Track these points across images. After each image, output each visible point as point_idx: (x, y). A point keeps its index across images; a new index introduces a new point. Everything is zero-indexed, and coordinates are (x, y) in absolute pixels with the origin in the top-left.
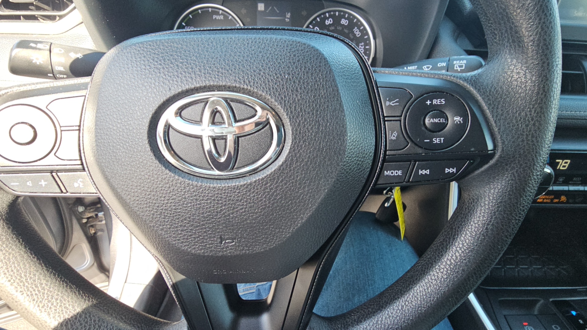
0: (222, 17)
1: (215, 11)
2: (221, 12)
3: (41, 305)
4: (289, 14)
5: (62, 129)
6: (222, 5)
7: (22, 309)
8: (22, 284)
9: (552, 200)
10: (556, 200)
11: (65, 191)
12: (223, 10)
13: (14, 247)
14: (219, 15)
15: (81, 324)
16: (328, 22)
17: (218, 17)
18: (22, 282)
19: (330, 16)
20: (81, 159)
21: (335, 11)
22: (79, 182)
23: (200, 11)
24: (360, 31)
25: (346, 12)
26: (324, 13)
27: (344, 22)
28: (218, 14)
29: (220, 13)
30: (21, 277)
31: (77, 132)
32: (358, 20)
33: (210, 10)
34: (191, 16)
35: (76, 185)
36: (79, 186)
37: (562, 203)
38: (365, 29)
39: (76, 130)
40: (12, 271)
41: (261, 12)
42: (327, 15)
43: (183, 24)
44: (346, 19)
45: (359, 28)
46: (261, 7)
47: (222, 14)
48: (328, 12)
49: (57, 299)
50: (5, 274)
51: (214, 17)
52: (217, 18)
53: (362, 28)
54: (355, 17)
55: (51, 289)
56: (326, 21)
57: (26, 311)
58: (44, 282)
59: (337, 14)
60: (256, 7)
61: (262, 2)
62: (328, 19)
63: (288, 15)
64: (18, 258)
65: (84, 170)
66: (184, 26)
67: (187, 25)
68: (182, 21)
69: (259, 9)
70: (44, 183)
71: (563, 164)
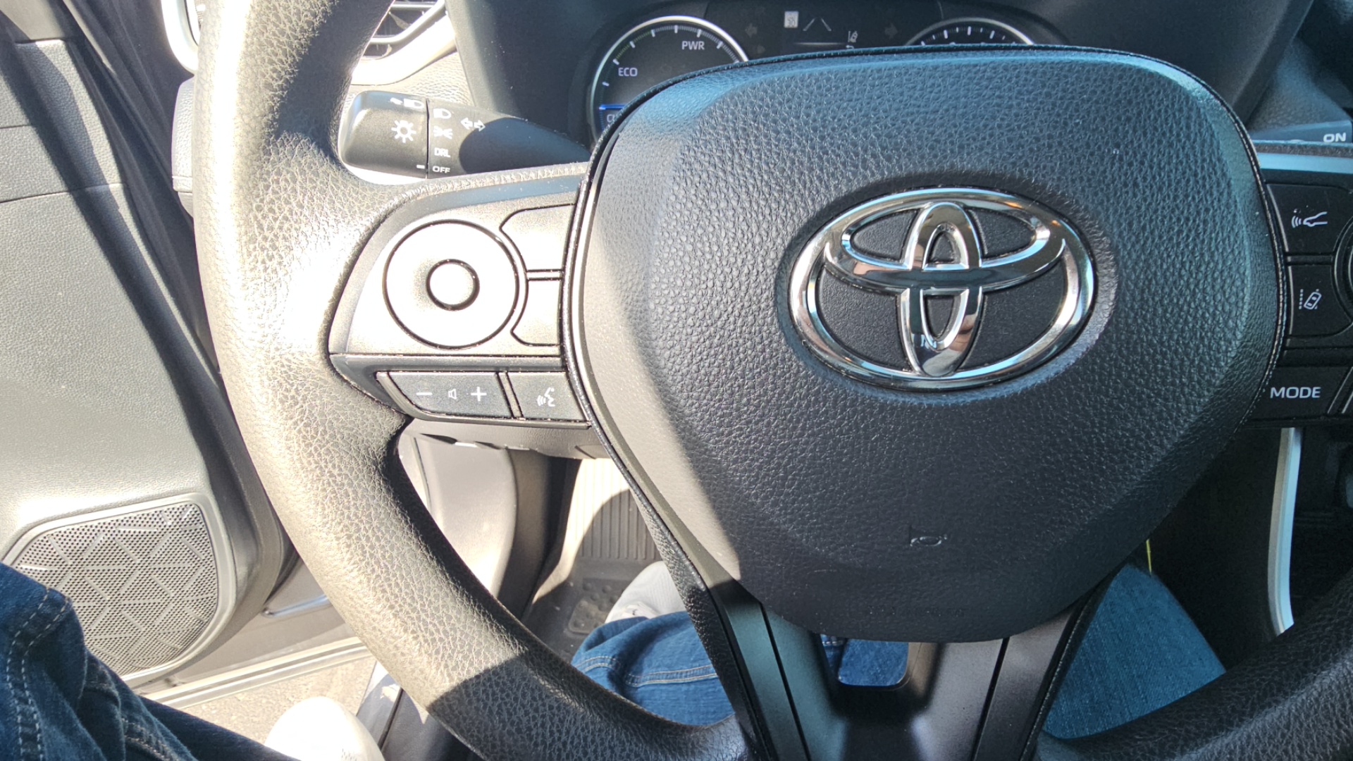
0: (701, 45)
1: (688, 32)
2: (699, 32)
3: (451, 664)
4: (855, 35)
5: (530, 275)
6: (705, 18)
7: (413, 671)
8: (414, 615)
11: (517, 413)
12: (704, 28)
13: (399, 533)
14: (696, 40)
15: (527, 713)
17: (693, 46)
18: (414, 610)
19: (953, 36)
21: (965, 25)
22: (547, 395)
23: (653, 33)
25: (989, 27)
26: (938, 30)
28: (692, 37)
29: (698, 36)
30: (413, 598)
31: (558, 283)
33: (676, 29)
34: (632, 44)
35: (540, 401)
36: (546, 405)
39: (555, 279)
40: (397, 585)
41: (791, 30)
42: (946, 34)
43: (616, 62)
46: (791, 19)
47: (702, 38)
48: (947, 26)
49: (478, 653)
50: (384, 591)
51: (684, 44)
52: (691, 48)
54: (1012, 38)
55: (467, 630)
57: (421, 677)
58: (453, 613)
59: (969, 30)
60: (781, 19)
61: (792, 10)
63: (854, 37)
64: (407, 556)
65: (565, 367)
66: (616, 67)
67: (623, 64)
68: (613, 56)
69: (787, 24)
70: (480, 393)
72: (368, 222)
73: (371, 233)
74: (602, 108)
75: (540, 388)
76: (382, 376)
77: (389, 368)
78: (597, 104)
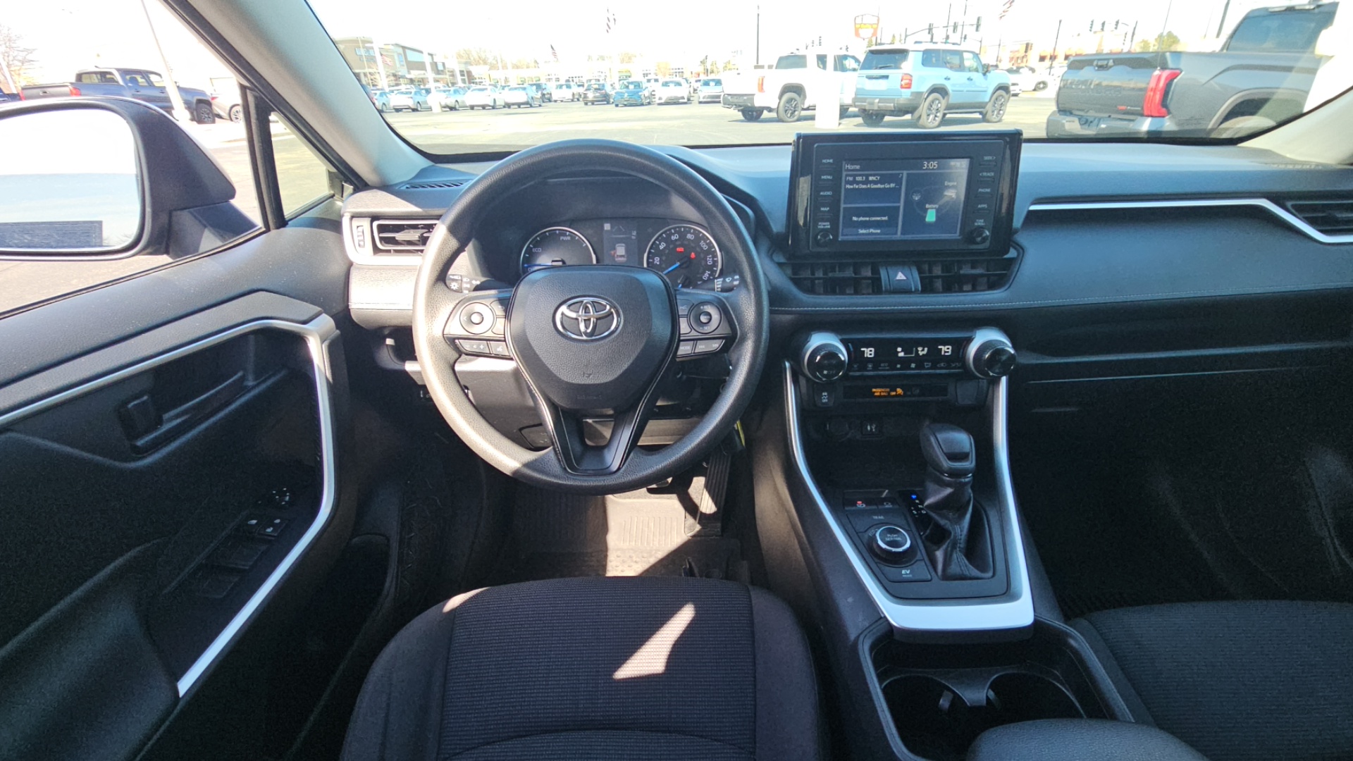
0: (569, 238)
1: (563, 233)
2: (568, 233)
5: (497, 317)
6: (570, 227)
9: (889, 393)
10: (893, 393)
11: (491, 353)
12: (569, 232)
14: (566, 236)
16: (673, 238)
17: (565, 238)
19: (676, 232)
20: (504, 334)
21: (681, 227)
22: (500, 348)
23: (547, 234)
24: (707, 244)
25: (691, 228)
26: (670, 230)
27: (689, 236)
28: (565, 235)
31: (504, 319)
32: (704, 234)
33: (557, 232)
34: (538, 239)
35: (498, 349)
37: (900, 395)
38: (711, 242)
41: (607, 231)
43: (531, 246)
44: (691, 234)
45: (705, 242)
46: (607, 227)
47: (569, 235)
48: (674, 228)
51: (561, 238)
52: (563, 239)
53: (708, 241)
54: (701, 232)
56: (672, 237)
59: (682, 229)
60: (603, 227)
61: (608, 223)
62: (673, 234)
63: (634, 233)
65: (505, 341)
66: (531, 248)
67: (534, 247)
68: (530, 243)
69: (605, 229)
70: (482, 347)
71: (869, 352)
72: (457, 302)
73: (457, 304)
74: (526, 265)
75: (498, 346)
76: (457, 341)
77: (459, 338)
78: (523, 263)
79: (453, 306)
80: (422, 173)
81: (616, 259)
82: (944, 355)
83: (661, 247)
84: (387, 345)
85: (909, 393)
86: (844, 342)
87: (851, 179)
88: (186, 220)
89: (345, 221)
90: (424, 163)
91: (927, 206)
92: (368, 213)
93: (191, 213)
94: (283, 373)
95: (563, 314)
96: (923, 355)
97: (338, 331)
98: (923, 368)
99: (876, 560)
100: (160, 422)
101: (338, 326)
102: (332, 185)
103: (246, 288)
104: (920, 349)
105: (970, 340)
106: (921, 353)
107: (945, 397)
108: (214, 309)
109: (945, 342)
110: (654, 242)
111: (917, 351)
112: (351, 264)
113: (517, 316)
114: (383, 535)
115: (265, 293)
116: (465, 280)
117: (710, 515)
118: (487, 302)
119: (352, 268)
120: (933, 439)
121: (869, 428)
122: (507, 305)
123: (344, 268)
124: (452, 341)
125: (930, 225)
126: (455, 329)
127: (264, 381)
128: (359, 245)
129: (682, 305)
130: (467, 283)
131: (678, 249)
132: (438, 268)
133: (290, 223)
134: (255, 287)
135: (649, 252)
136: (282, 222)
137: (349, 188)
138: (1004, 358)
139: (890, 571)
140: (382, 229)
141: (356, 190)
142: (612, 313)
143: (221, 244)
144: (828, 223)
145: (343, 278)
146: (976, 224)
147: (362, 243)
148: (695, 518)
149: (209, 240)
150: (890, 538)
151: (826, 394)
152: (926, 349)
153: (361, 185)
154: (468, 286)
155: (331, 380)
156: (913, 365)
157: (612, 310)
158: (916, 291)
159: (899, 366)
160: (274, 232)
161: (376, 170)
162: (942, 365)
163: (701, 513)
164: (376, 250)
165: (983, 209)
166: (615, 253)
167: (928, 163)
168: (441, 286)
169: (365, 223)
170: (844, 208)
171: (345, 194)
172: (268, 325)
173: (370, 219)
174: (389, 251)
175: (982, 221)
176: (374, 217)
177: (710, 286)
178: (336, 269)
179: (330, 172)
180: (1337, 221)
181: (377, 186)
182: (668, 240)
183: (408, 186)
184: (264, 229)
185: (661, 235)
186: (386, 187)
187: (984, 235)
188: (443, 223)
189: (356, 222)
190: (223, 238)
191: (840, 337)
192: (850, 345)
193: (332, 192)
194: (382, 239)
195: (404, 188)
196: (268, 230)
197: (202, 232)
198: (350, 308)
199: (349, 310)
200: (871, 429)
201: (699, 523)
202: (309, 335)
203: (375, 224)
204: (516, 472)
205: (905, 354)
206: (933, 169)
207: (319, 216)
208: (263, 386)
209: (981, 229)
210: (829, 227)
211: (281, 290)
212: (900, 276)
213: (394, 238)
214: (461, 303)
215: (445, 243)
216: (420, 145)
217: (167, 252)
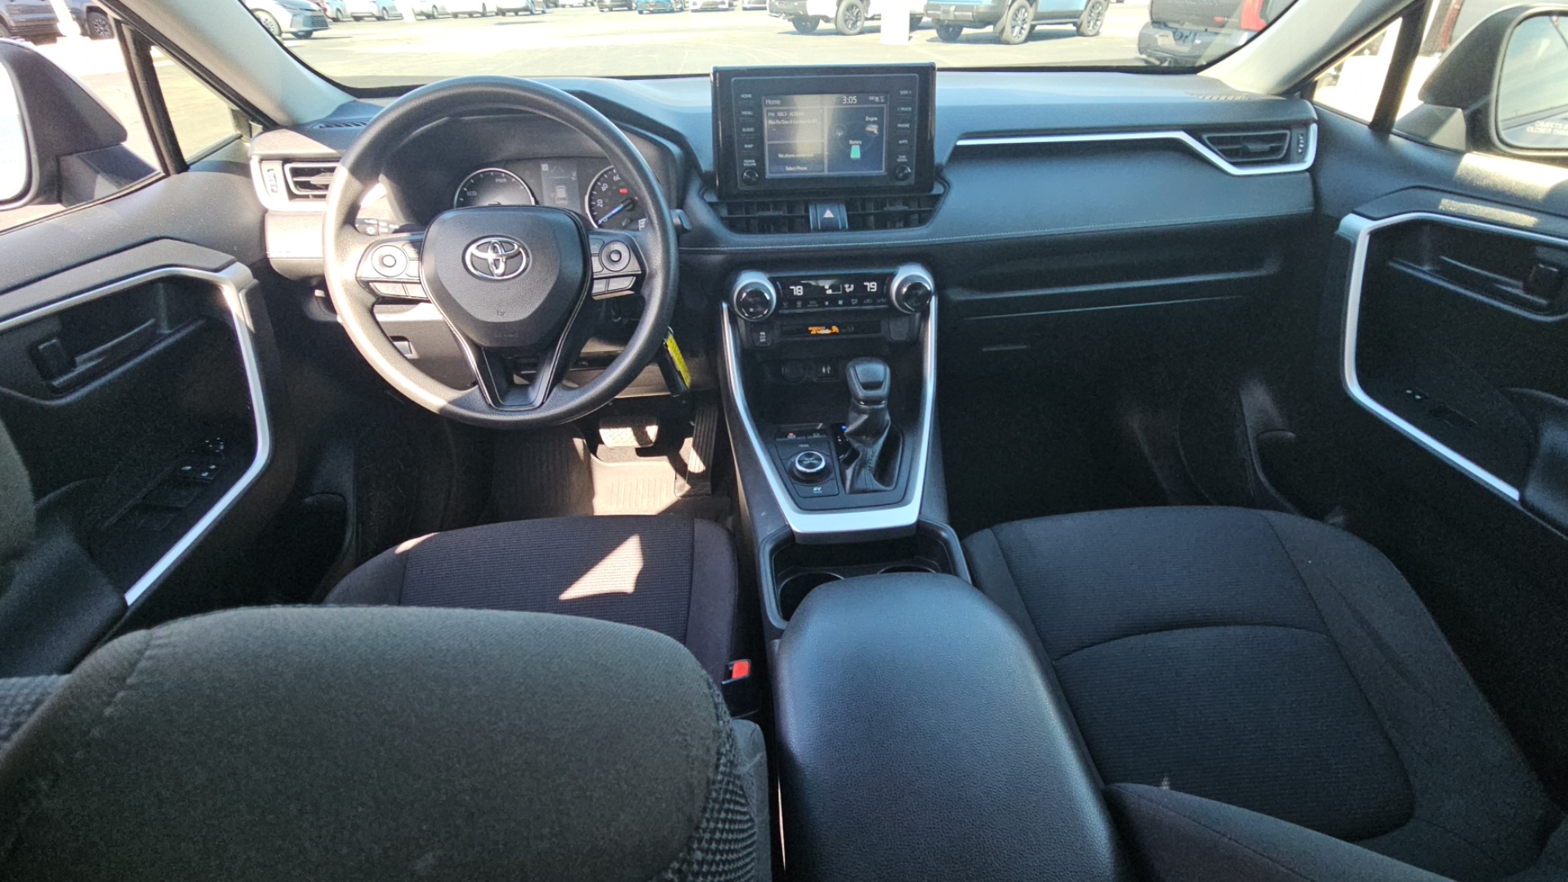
0: (505, 180)
1: (498, 174)
2: (503, 175)
6: (504, 169)
9: (825, 331)
10: (830, 331)
11: (408, 295)
12: (505, 173)
14: (502, 178)
16: (616, 178)
17: (501, 181)
20: (419, 277)
23: (481, 176)
26: (612, 170)
28: (499, 177)
33: (492, 173)
34: (472, 181)
36: (416, 293)
37: (836, 333)
39: (417, 260)
41: (546, 172)
43: (465, 189)
46: (545, 167)
47: (505, 177)
51: (497, 180)
56: (614, 178)
60: (540, 167)
61: (545, 163)
62: (616, 175)
63: (575, 174)
65: (420, 283)
66: (466, 192)
67: (468, 190)
68: (464, 186)
69: (543, 170)
70: (397, 289)
71: (798, 291)
72: (368, 245)
73: (368, 248)
76: (371, 284)
77: (372, 281)
79: (364, 250)
80: (342, 109)
81: (557, 202)
82: (870, 292)
83: (604, 189)
84: (317, 297)
85: (843, 331)
86: (773, 281)
87: (773, 114)
88: (75, 165)
89: (254, 165)
90: (344, 98)
91: (851, 142)
92: (277, 155)
93: (78, 157)
94: (200, 322)
95: (472, 255)
96: (850, 292)
97: (256, 281)
98: (851, 305)
99: (793, 481)
100: (72, 365)
101: (255, 275)
102: (238, 125)
103: (148, 235)
104: (847, 286)
105: (892, 276)
106: (848, 290)
107: (878, 335)
108: (115, 256)
109: (871, 278)
110: (595, 184)
111: (844, 288)
112: (265, 211)
113: (429, 257)
114: (341, 495)
115: (169, 241)
116: (381, 224)
117: (698, 474)
118: (399, 244)
119: (267, 216)
120: (852, 372)
121: (824, 370)
122: (419, 246)
123: (259, 214)
124: (366, 284)
125: (855, 161)
126: (367, 273)
127: (178, 331)
128: (272, 190)
129: (594, 245)
130: (384, 227)
131: (621, 191)
132: (344, 210)
133: (192, 167)
134: (157, 235)
135: (591, 194)
136: (183, 166)
137: (257, 128)
138: (920, 292)
139: (803, 489)
140: (296, 172)
141: (266, 129)
142: (520, 253)
143: (117, 190)
144: (754, 161)
145: (258, 229)
146: (899, 160)
147: (275, 188)
148: (685, 479)
149: (103, 186)
150: (808, 461)
151: (764, 333)
152: (852, 286)
153: (270, 125)
154: (386, 230)
155: (252, 328)
156: (840, 302)
157: (521, 250)
158: (844, 229)
159: (827, 303)
160: (174, 177)
161: (282, 107)
162: (868, 301)
163: (690, 473)
164: (292, 196)
165: (903, 144)
166: (555, 195)
167: (848, 97)
168: (349, 229)
169: (277, 165)
170: (769, 145)
171: (254, 134)
172: (176, 273)
173: (281, 162)
174: (307, 197)
175: (904, 157)
176: (286, 160)
177: (633, 226)
178: (250, 217)
179: (233, 111)
180: (1247, 154)
181: (288, 125)
182: (610, 182)
183: (322, 125)
184: (163, 174)
185: (602, 176)
186: (297, 127)
187: (906, 172)
188: (343, 164)
189: (266, 165)
190: (119, 184)
191: (768, 275)
192: (778, 283)
193: (239, 132)
194: (297, 184)
195: (317, 127)
196: (168, 174)
197: (96, 177)
198: (269, 256)
199: (268, 259)
200: (826, 371)
201: (688, 483)
202: (222, 283)
203: (288, 166)
204: (443, 410)
205: (833, 291)
206: (853, 104)
207: (225, 159)
208: (178, 336)
209: (902, 166)
210: (755, 164)
211: (188, 238)
212: (828, 214)
213: (309, 182)
214: (373, 245)
215: (347, 185)
216: (335, 78)
217: (60, 201)
